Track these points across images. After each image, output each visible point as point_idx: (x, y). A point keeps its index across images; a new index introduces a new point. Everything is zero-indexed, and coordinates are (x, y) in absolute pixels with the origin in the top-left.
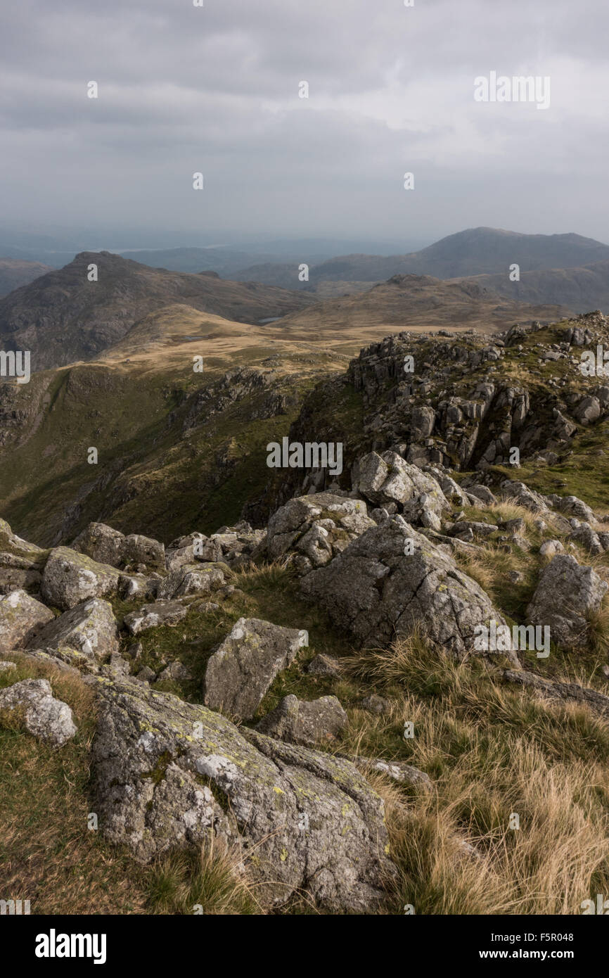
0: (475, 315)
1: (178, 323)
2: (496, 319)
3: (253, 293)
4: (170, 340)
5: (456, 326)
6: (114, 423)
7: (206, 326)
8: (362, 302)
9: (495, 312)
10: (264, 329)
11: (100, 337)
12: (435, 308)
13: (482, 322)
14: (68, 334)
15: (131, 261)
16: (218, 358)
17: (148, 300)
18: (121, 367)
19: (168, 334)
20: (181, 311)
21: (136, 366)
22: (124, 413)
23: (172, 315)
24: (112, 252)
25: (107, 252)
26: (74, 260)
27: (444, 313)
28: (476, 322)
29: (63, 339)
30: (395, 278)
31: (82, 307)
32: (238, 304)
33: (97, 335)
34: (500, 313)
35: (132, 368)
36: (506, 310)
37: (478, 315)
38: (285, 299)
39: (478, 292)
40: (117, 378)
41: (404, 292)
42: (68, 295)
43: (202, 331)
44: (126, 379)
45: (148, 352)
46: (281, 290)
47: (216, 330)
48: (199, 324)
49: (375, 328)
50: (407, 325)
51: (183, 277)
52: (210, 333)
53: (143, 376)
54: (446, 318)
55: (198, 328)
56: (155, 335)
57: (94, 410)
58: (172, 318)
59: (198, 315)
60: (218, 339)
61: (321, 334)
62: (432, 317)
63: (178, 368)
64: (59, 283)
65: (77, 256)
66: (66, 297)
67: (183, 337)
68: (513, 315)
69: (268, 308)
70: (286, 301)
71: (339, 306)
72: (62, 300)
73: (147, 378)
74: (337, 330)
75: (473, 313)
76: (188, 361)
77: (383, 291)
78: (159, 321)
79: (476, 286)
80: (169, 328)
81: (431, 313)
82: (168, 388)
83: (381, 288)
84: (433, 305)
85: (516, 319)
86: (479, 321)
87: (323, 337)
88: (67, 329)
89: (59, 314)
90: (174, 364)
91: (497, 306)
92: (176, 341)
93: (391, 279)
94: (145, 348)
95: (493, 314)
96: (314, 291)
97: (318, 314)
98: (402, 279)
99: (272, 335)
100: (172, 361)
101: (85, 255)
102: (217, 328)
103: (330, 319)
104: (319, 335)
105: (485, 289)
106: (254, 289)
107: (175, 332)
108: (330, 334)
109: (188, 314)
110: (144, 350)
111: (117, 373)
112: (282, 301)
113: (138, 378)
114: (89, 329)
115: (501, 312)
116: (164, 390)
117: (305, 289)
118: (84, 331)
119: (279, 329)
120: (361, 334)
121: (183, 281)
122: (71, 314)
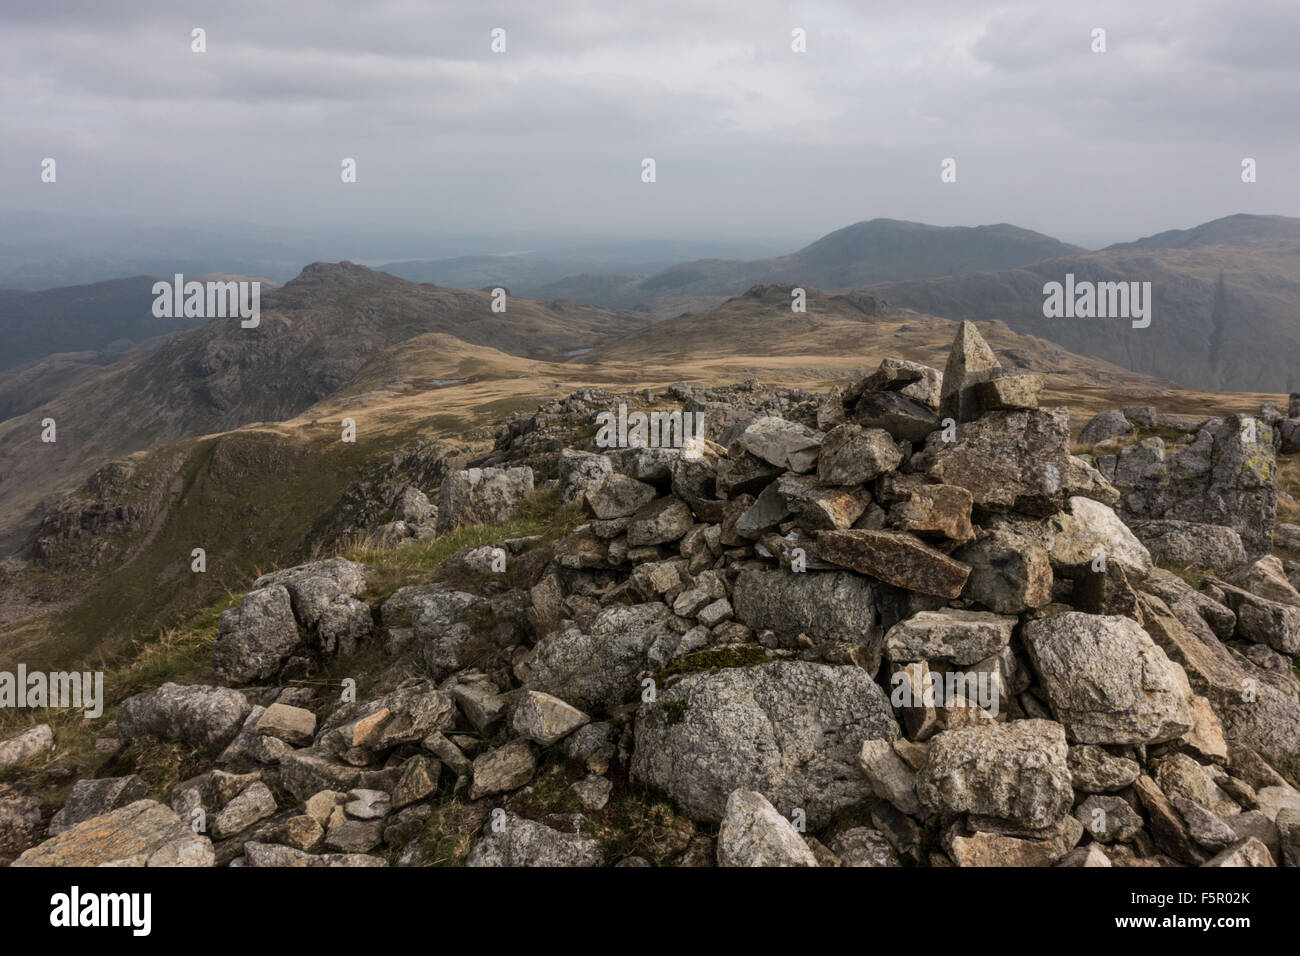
0: (869, 339)
1: (426, 361)
2: (900, 343)
3: (556, 315)
4: (410, 387)
5: (842, 355)
6: (277, 526)
7: (468, 364)
8: (706, 325)
9: (899, 334)
10: (556, 366)
11: (331, 381)
12: (812, 330)
13: (880, 348)
14: (286, 378)
15: (383, 273)
16: (452, 416)
17: (404, 327)
18: (301, 433)
19: (410, 378)
20: (434, 343)
21: (325, 431)
22: (293, 509)
23: (420, 348)
24: (356, 262)
25: (349, 263)
26: (301, 274)
27: (825, 337)
28: (872, 348)
29: (278, 386)
30: (754, 290)
31: (308, 339)
32: (536, 331)
33: (327, 380)
34: (907, 334)
35: (316, 435)
36: (915, 330)
37: (874, 339)
38: (605, 322)
39: (874, 305)
40: (289, 451)
41: (768, 308)
42: (289, 322)
43: (460, 371)
44: (304, 453)
45: (366, 406)
46: (600, 311)
47: (482, 370)
48: (456, 362)
49: (724, 360)
50: (771, 356)
51: (457, 295)
52: (472, 374)
53: (331, 447)
54: (829, 344)
55: (456, 367)
56: (390, 379)
57: (248, 504)
58: (419, 354)
59: (459, 348)
60: (481, 384)
61: (642, 372)
62: (807, 343)
63: (388, 434)
64: (277, 307)
65: (305, 269)
66: (285, 325)
67: (431, 380)
68: (925, 337)
69: (578, 336)
70: (606, 325)
71: (674, 331)
72: (279, 331)
73: (337, 450)
74: (668, 365)
75: (866, 335)
76: (405, 422)
77: (738, 309)
78: (400, 358)
79: (872, 298)
80: (412, 368)
81: (808, 338)
82: (366, 465)
83: (734, 304)
84: (809, 326)
85: (929, 343)
86: (876, 347)
87: (644, 376)
88: (284, 371)
89: (275, 350)
90: (385, 426)
91: (901, 325)
92: (418, 387)
93: (750, 291)
94: (363, 400)
95: (897, 336)
96: (648, 310)
97: (643, 342)
98: (765, 290)
99: (566, 376)
100: (382, 422)
101: (317, 267)
102: (484, 367)
103: (660, 350)
104: (639, 373)
105: (884, 302)
106: (560, 309)
107: (420, 374)
108: (655, 372)
109: (443, 347)
110: (361, 403)
111: (291, 443)
112: (598, 324)
113: (323, 451)
114: (317, 370)
115: (909, 333)
116: (361, 469)
117: (635, 309)
118: (310, 373)
119: (581, 366)
120: (703, 371)
121: (456, 301)
122: (292, 350)
